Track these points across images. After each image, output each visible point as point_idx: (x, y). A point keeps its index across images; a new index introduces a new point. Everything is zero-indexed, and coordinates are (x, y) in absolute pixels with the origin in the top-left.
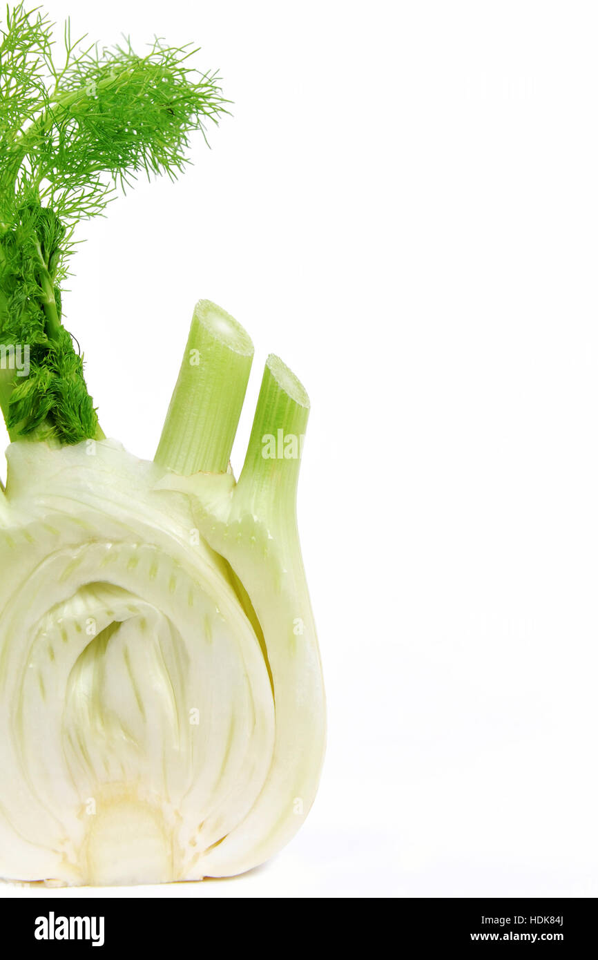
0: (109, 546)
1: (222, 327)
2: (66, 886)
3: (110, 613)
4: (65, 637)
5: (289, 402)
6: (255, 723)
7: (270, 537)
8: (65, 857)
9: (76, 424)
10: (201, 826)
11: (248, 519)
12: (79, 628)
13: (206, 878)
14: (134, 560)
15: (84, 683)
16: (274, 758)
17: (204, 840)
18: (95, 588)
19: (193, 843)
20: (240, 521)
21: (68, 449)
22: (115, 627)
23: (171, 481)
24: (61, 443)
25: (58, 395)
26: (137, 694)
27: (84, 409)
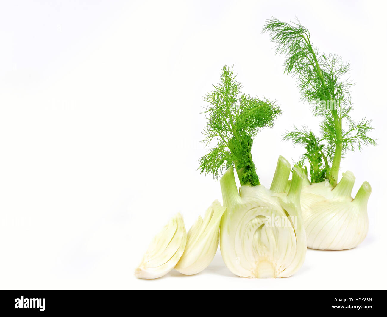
0: (262, 208)
1: (285, 161)
2: (252, 278)
3: (262, 222)
4: (253, 226)
5: (300, 178)
6: (292, 246)
7: (296, 206)
8: (252, 272)
9: (255, 182)
10: (281, 266)
11: (291, 203)
12: (256, 225)
13: (281, 277)
14: (268, 211)
15: (257, 236)
16: (296, 253)
17: (281, 270)
18: (259, 216)
19: (279, 270)
20: (289, 203)
21: (253, 187)
22: (264, 224)
23: (275, 194)
24: (252, 186)
25: (252, 176)
26: (268, 239)
27: (257, 179)
